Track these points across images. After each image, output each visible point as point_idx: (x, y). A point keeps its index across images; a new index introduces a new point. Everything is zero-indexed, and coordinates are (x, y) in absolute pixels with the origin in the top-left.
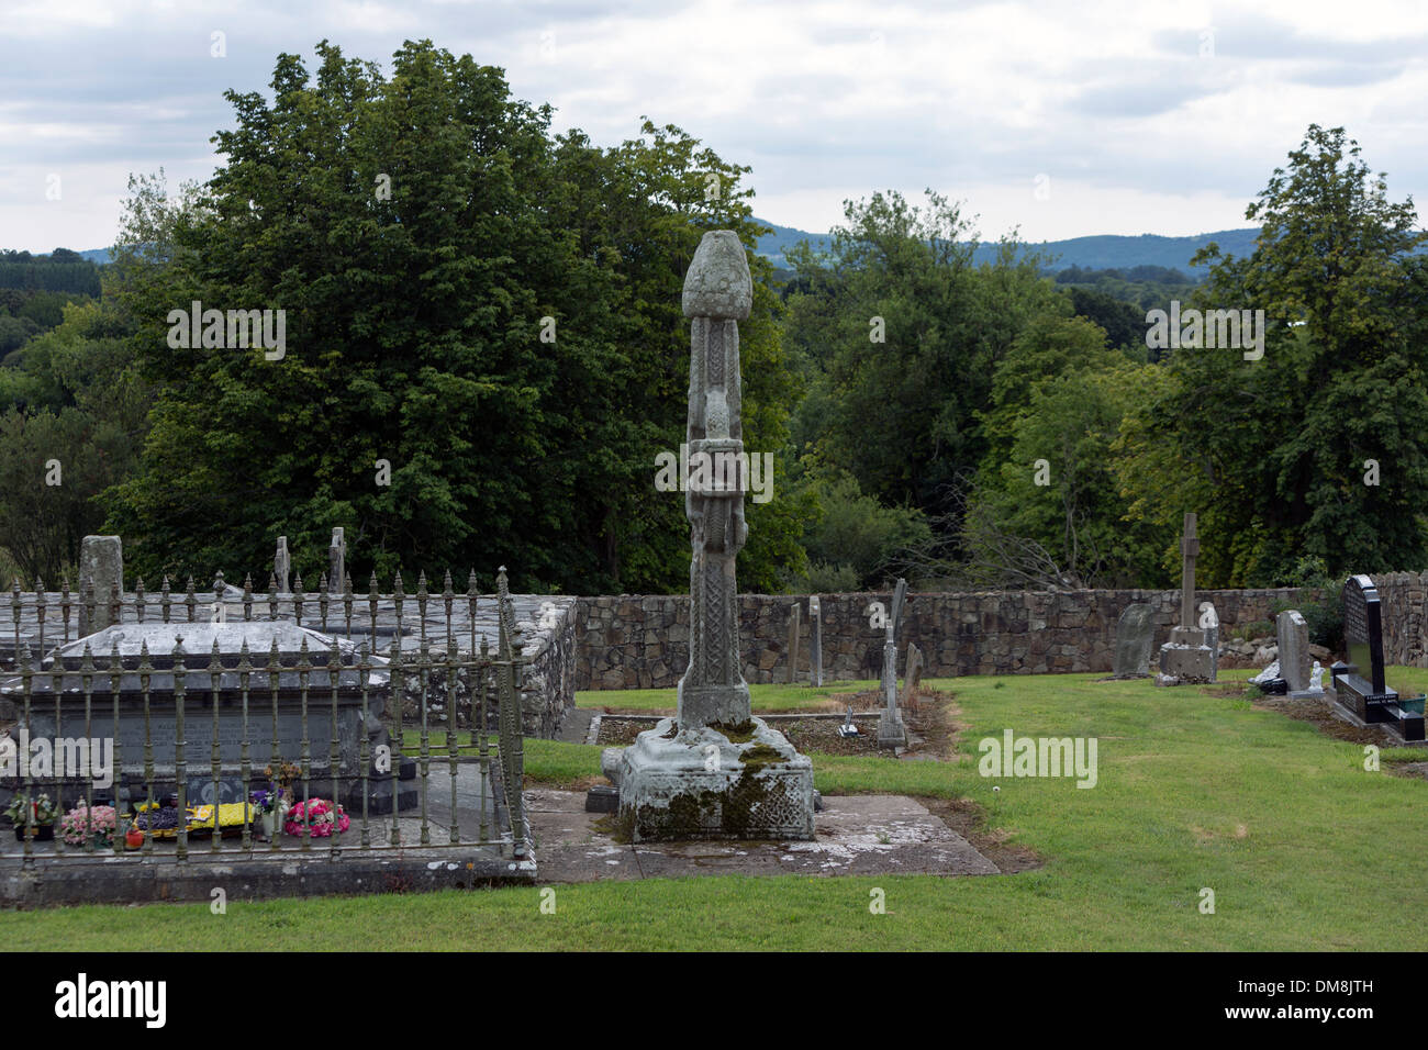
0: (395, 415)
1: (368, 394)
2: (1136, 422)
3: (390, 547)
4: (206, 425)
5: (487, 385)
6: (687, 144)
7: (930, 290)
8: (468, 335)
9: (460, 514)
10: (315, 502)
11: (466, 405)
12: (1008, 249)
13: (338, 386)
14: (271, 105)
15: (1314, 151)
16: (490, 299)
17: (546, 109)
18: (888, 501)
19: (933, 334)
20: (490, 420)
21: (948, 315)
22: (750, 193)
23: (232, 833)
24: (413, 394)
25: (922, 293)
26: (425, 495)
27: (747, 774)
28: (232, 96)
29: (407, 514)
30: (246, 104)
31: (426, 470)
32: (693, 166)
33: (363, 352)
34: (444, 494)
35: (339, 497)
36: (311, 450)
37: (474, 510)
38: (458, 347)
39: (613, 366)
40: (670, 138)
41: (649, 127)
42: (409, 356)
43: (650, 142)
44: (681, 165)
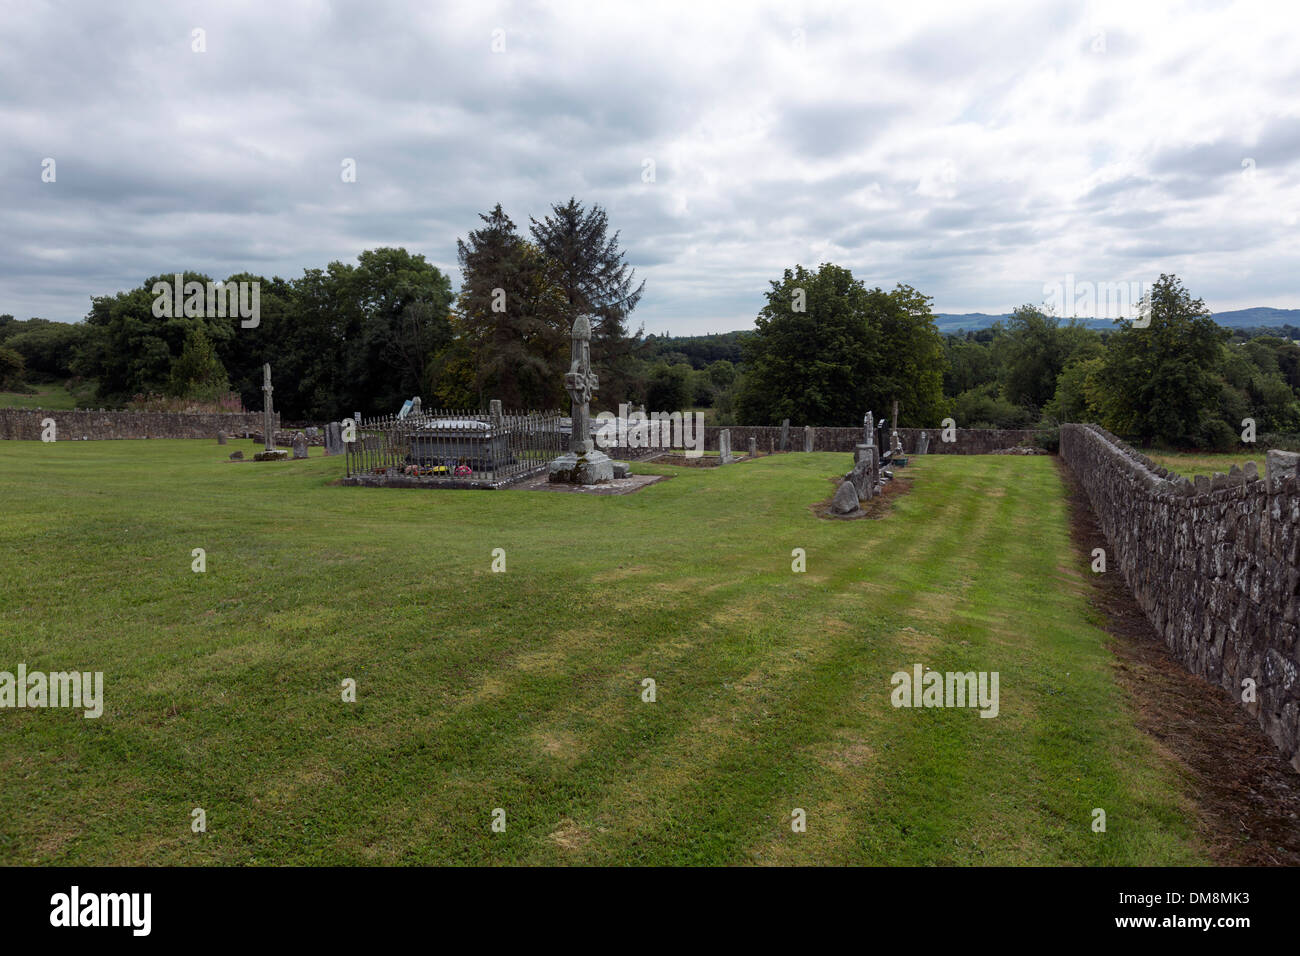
1: (800, 368)
2: (1091, 378)
5: (836, 365)
6: (912, 290)
7: (1042, 335)
8: (830, 350)
9: (825, 404)
11: (828, 372)
12: (1073, 321)
14: (782, 284)
15: (1162, 283)
18: (1015, 403)
19: (1042, 350)
20: (836, 377)
21: (1048, 343)
22: (932, 305)
23: (442, 473)
24: (812, 368)
25: (1040, 336)
26: (813, 398)
27: (577, 465)
28: (771, 282)
29: (809, 403)
30: (776, 284)
31: (815, 390)
32: (913, 297)
34: (819, 398)
37: (832, 403)
38: (826, 354)
39: (876, 359)
40: (906, 289)
41: (899, 286)
42: (813, 356)
43: (899, 290)
44: (908, 296)
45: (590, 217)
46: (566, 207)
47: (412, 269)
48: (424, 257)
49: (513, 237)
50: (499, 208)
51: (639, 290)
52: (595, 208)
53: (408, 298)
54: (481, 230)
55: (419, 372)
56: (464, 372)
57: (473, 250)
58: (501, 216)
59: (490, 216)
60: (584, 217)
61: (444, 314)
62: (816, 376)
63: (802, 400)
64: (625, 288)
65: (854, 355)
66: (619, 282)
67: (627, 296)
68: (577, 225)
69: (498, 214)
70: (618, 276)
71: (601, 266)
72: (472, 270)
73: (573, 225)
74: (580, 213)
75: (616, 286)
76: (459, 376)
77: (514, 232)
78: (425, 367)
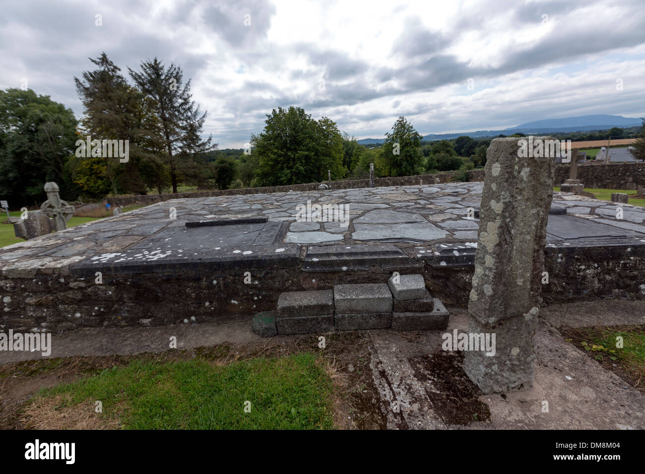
0: (294, 158)
1: (291, 155)
3: (295, 176)
4: (268, 161)
5: (307, 153)
8: (303, 146)
9: (304, 171)
10: (285, 171)
11: (304, 156)
13: (286, 154)
14: (272, 116)
16: (306, 141)
17: (310, 115)
20: (307, 158)
24: (297, 155)
28: (267, 115)
29: (297, 171)
30: (269, 116)
33: (289, 149)
35: (288, 170)
36: (283, 163)
37: (306, 170)
38: (302, 148)
41: (323, 117)
42: (296, 149)
45: (169, 71)
46: (153, 63)
47: (40, 103)
48: (49, 97)
49: (119, 77)
50: (104, 55)
51: (204, 116)
52: (172, 65)
53: (41, 121)
54: (92, 71)
55: (60, 169)
56: (95, 167)
57: (87, 85)
58: (107, 62)
59: (98, 60)
60: (165, 70)
61: (73, 131)
62: (298, 158)
63: (294, 170)
64: (195, 116)
65: (314, 148)
66: (191, 112)
67: (197, 120)
68: (162, 75)
69: (104, 60)
70: (189, 109)
71: (180, 101)
72: (90, 99)
73: (159, 76)
74: (162, 69)
75: (189, 114)
76: (93, 169)
77: (119, 73)
78: (63, 165)
